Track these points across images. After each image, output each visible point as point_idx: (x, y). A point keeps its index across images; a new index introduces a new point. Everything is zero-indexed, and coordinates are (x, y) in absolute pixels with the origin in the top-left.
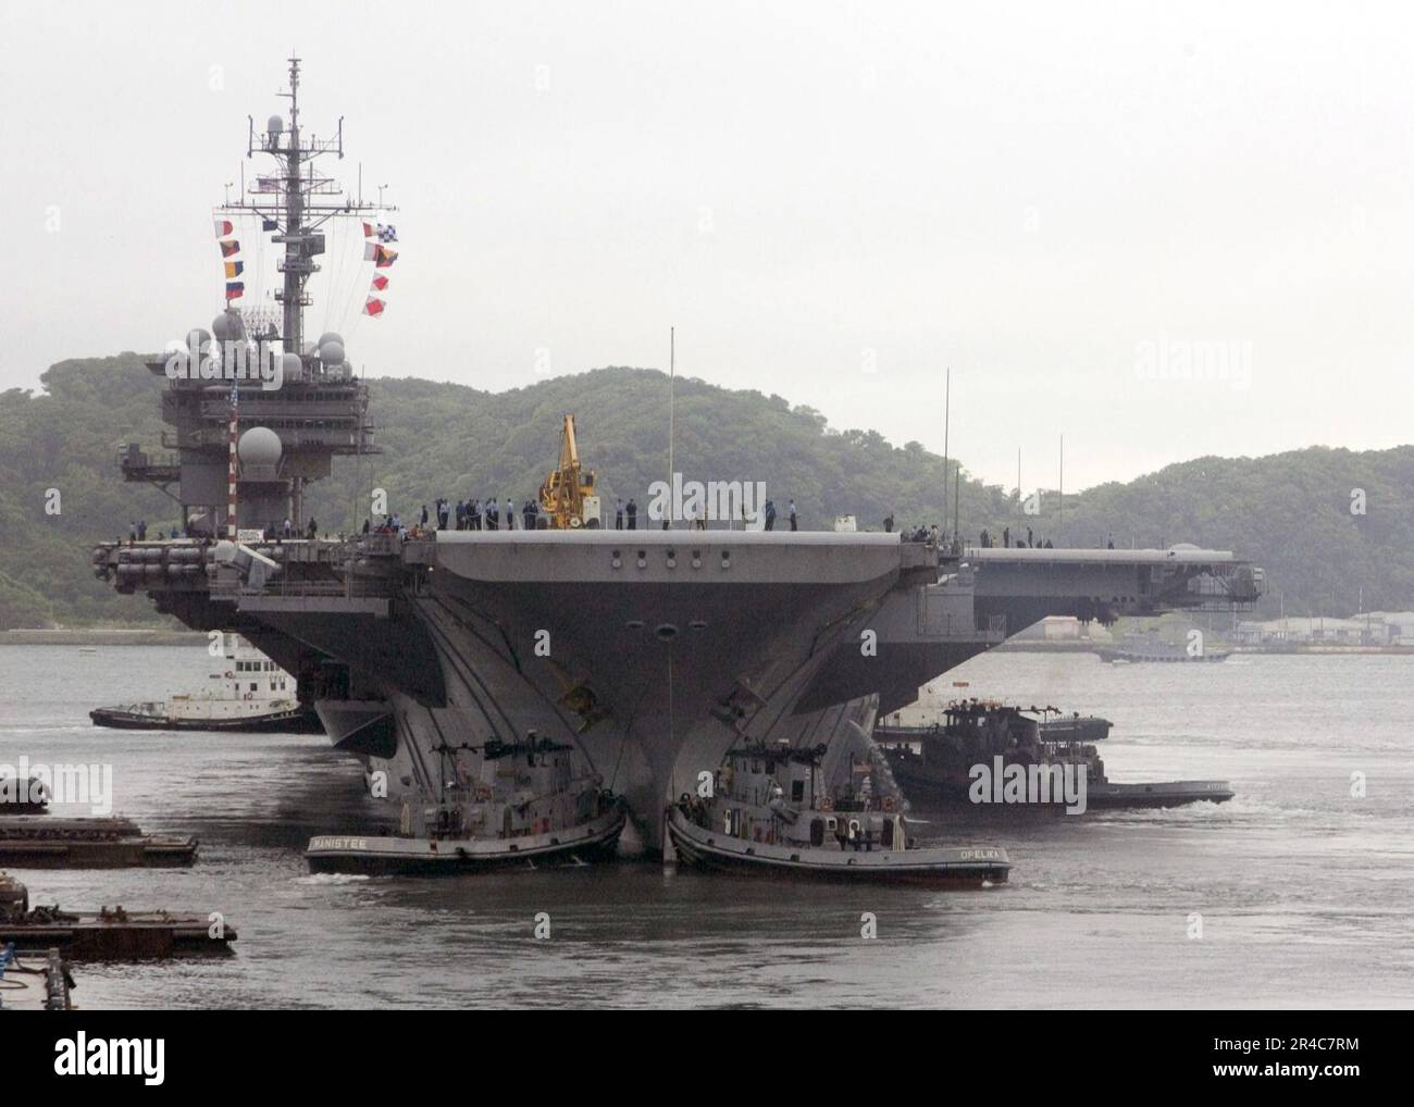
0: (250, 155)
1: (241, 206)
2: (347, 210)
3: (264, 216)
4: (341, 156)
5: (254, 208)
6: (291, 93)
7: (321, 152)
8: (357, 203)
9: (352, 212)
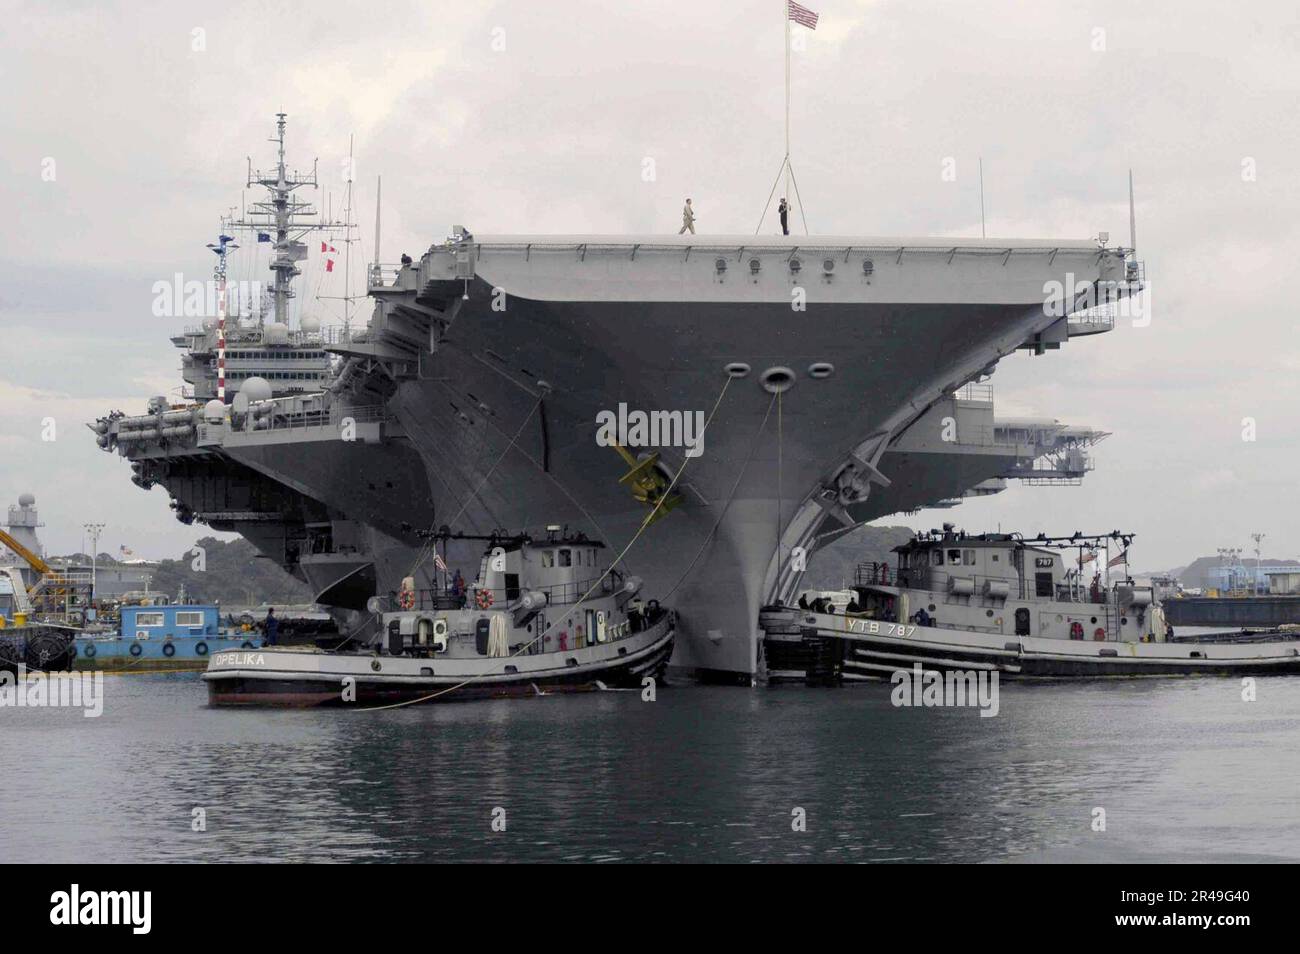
0: (248, 186)
1: (241, 223)
2: (321, 227)
3: (258, 230)
4: (316, 186)
5: (252, 225)
6: (279, 138)
7: (301, 184)
8: (328, 222)
9: (324, 228)
